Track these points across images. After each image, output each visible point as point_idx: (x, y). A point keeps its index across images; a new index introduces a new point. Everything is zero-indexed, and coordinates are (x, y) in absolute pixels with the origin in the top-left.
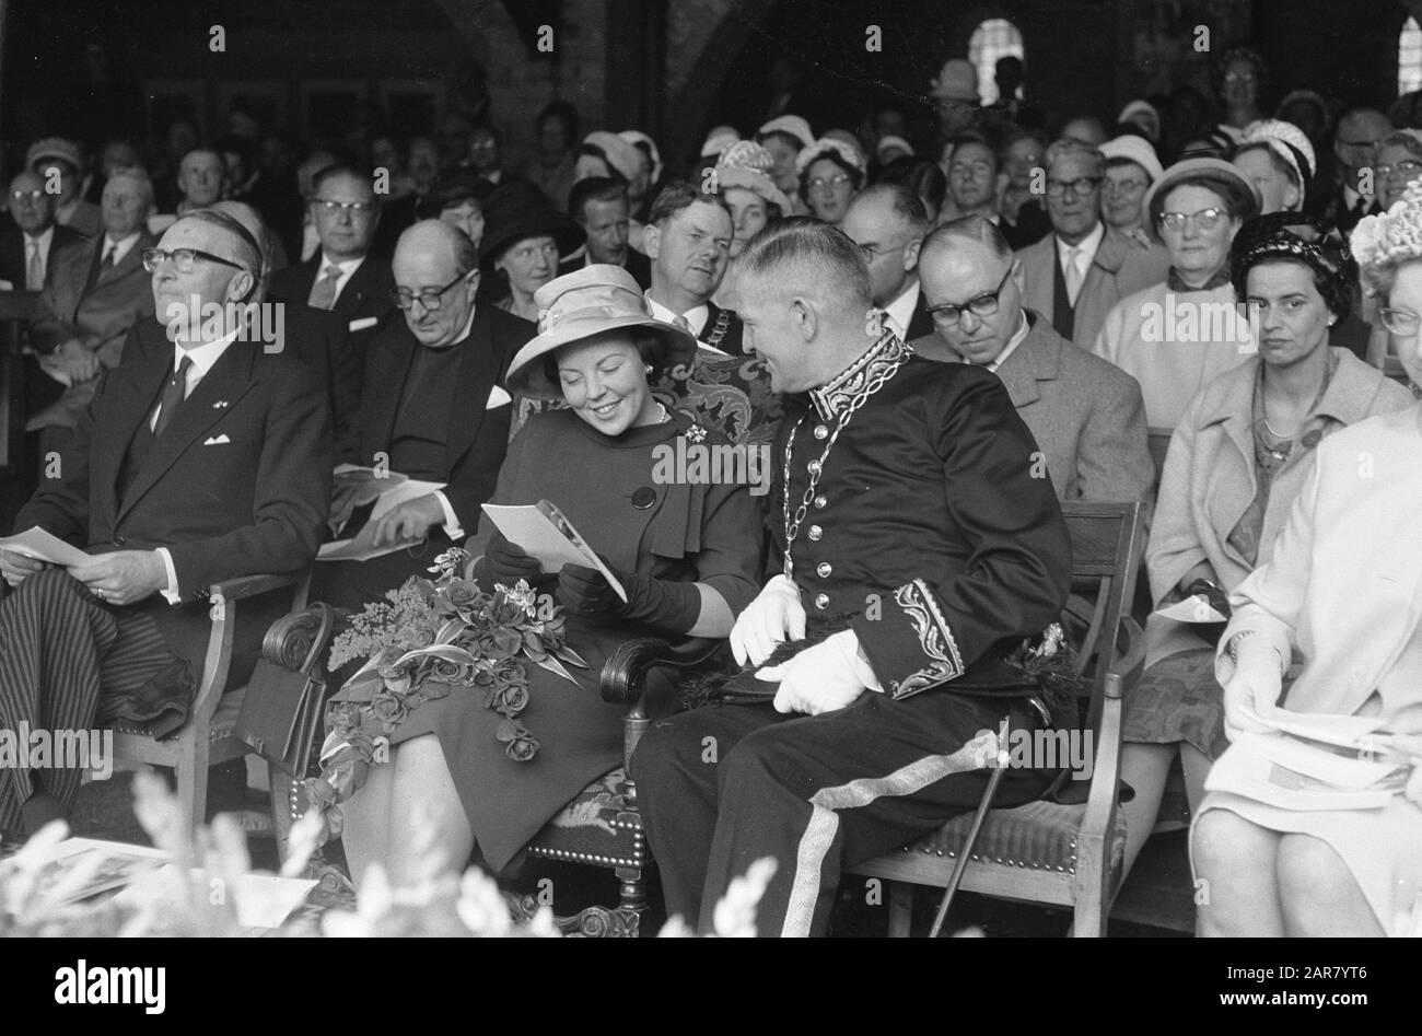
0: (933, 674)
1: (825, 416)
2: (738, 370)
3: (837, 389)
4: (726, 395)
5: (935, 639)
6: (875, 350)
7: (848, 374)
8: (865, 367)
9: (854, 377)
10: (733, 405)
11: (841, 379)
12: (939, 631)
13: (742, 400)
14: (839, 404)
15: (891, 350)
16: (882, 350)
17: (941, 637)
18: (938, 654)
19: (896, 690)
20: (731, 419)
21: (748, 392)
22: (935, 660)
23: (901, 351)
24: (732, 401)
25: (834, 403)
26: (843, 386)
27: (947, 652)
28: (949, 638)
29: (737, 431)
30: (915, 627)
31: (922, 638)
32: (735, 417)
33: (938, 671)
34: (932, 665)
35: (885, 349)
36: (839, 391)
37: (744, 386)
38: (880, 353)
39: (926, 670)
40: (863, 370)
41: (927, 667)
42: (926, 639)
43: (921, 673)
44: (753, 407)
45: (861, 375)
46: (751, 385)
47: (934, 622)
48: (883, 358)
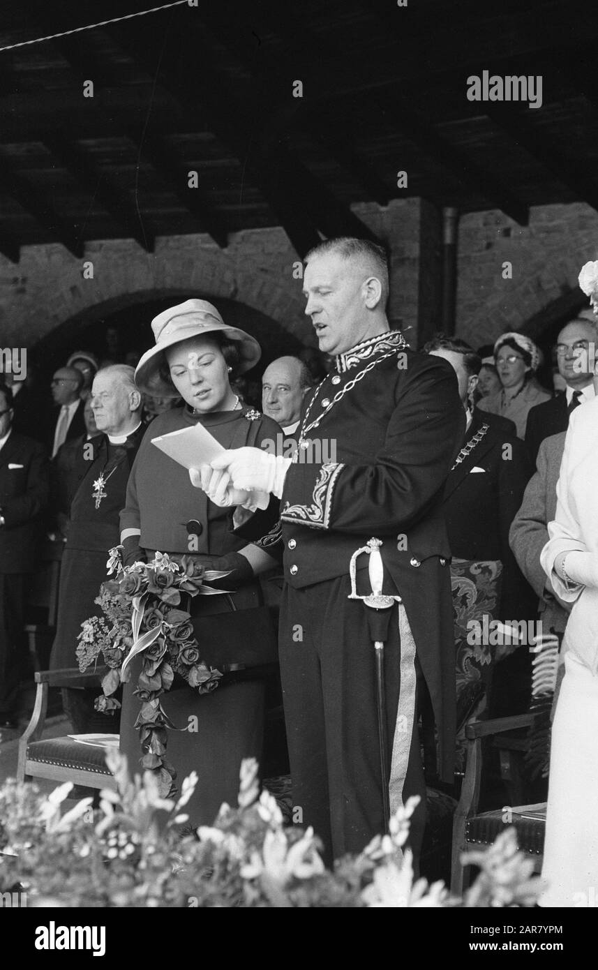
0: (310, 513)
1: (342, 369)
2: (469, 568)
3: (353, 353)
4: (464, 583)
5: (322, 492)
6: (384, 336)
7: (363, 345)
8: (375, 344)
9: (366, 348)
10: (466, 589)
11: (357, 348)
12: (327, 490)
13: (472, 586)
14: (352, 363)
15: (395, 339)
16: (389, 337)
17: (325, 493)
18: (318, 502)
19: (286, 508)
20: (464, 597)
21: (475, 581)
22: (316, 505)
23: (400, 343)
24: (465, 587)
25: (349, 362)
26: (358, 352)
27: (324, 503)
28: (329, 496)
29: (468, 605)
30: (317, 481)
31: (316, 488)
32: (467, 596)
33: (313, 513)
34: (313, 506)
35: (391, 338)
36: (354, 355)
37: (473, 578)
38: (387, 339)
39: (308, 507)
40: (373, 345)
41: (309, 506)
42: (317, 490)
43: (304, 507)
44: (478, 590)
45: (371, 347)
46: (477, 577)
47: (327, 484)
48: (387, 342)
